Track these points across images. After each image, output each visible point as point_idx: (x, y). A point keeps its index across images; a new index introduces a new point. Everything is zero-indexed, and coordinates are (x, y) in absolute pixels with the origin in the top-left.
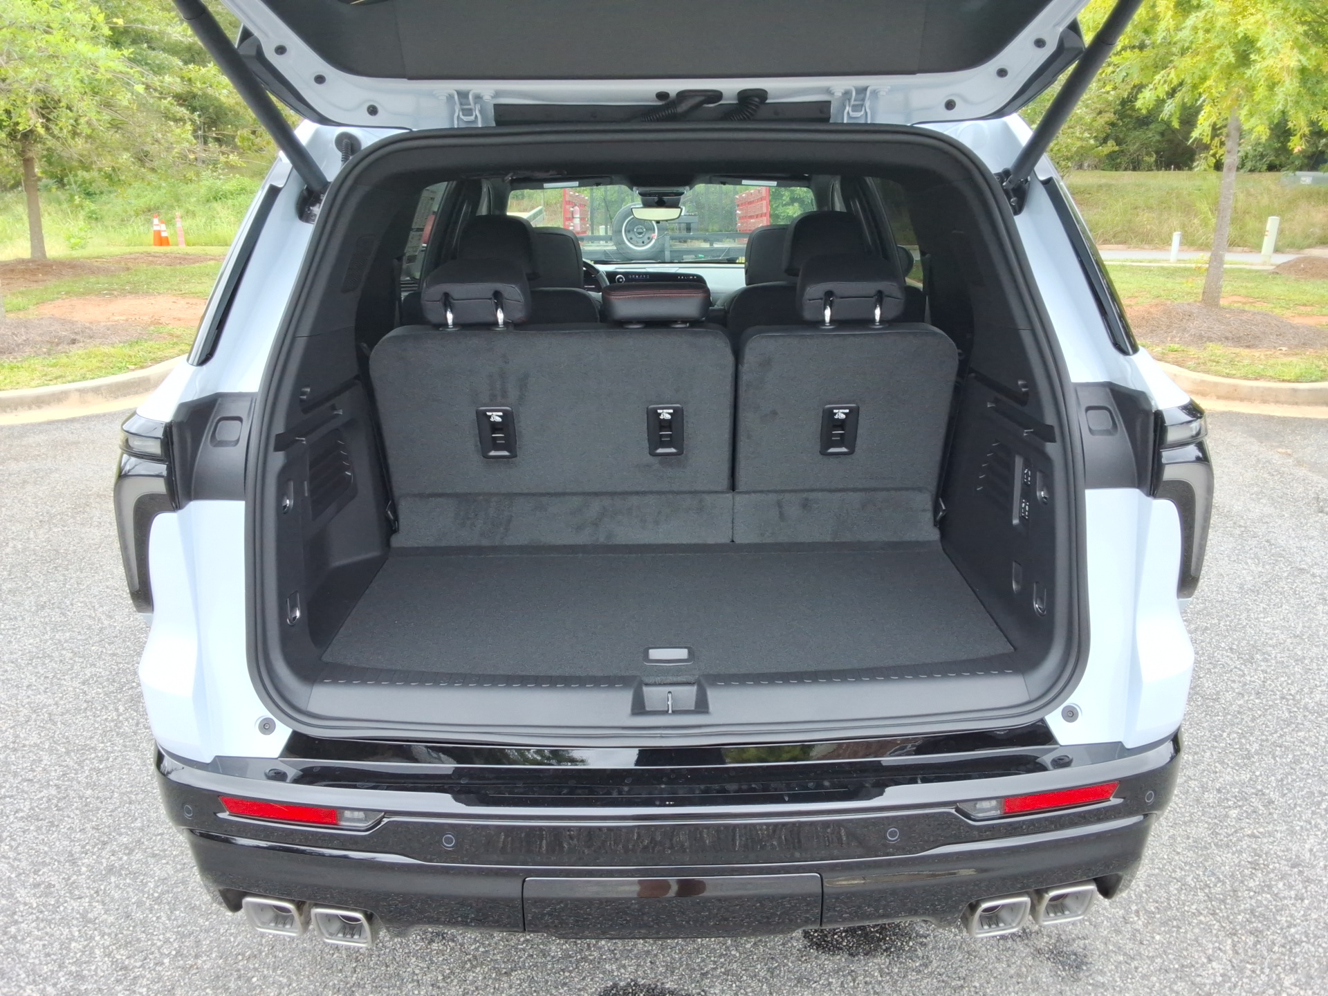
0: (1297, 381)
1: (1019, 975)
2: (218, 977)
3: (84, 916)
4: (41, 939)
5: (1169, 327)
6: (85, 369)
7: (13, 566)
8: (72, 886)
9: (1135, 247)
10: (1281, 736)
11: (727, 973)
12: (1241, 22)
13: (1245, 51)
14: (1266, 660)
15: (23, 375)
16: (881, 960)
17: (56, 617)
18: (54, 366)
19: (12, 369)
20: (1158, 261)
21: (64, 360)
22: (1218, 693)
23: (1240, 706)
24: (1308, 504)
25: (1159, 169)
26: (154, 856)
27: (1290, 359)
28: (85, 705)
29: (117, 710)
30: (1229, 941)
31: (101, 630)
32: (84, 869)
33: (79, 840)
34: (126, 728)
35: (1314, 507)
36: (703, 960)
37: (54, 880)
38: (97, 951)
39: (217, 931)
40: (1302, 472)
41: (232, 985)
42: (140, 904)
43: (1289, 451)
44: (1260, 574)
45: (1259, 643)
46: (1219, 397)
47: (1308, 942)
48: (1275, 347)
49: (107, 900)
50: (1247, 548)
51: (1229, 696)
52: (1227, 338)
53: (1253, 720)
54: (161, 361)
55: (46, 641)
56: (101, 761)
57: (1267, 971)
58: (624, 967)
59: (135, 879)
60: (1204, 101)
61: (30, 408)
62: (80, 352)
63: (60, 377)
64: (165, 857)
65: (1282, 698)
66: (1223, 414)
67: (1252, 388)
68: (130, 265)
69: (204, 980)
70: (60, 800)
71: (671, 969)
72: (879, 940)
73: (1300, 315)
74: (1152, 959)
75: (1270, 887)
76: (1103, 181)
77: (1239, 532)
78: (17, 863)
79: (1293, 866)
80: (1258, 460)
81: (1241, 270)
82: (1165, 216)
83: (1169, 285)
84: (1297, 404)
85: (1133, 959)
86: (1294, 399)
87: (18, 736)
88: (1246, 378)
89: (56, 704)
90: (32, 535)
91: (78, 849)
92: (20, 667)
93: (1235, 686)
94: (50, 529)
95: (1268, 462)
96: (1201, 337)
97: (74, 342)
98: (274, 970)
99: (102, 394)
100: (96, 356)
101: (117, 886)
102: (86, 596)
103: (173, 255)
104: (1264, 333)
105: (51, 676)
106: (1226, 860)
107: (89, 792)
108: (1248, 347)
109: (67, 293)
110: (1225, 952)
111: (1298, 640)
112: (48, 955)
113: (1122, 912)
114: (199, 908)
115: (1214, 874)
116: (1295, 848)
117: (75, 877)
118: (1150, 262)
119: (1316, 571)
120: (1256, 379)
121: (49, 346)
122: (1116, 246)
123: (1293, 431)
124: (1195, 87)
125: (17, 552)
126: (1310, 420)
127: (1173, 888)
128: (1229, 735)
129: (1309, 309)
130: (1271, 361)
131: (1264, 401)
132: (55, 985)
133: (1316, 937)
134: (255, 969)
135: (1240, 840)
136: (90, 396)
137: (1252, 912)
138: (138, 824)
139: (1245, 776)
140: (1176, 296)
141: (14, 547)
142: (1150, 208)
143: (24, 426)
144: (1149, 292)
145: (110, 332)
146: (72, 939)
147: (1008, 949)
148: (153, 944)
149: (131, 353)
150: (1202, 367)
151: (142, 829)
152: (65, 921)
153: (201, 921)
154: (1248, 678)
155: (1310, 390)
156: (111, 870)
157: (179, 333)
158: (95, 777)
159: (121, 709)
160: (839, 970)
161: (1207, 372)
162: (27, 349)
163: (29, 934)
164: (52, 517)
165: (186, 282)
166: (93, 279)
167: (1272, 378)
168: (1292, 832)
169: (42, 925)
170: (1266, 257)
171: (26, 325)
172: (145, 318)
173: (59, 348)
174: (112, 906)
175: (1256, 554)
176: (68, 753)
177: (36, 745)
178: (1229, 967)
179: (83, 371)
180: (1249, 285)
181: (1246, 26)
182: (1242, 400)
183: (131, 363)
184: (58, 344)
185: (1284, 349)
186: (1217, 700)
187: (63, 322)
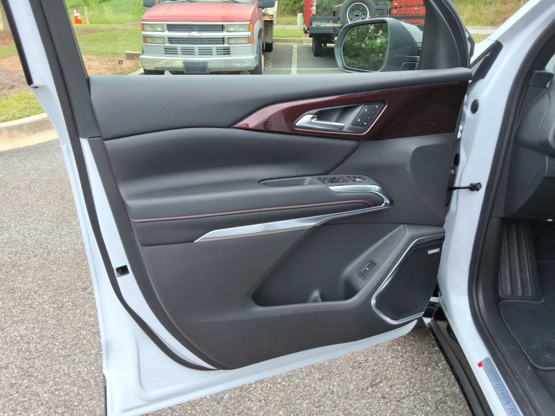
6: (16, 109)
21: (4, 102)
99: (24, 130)
173: (3, 92)
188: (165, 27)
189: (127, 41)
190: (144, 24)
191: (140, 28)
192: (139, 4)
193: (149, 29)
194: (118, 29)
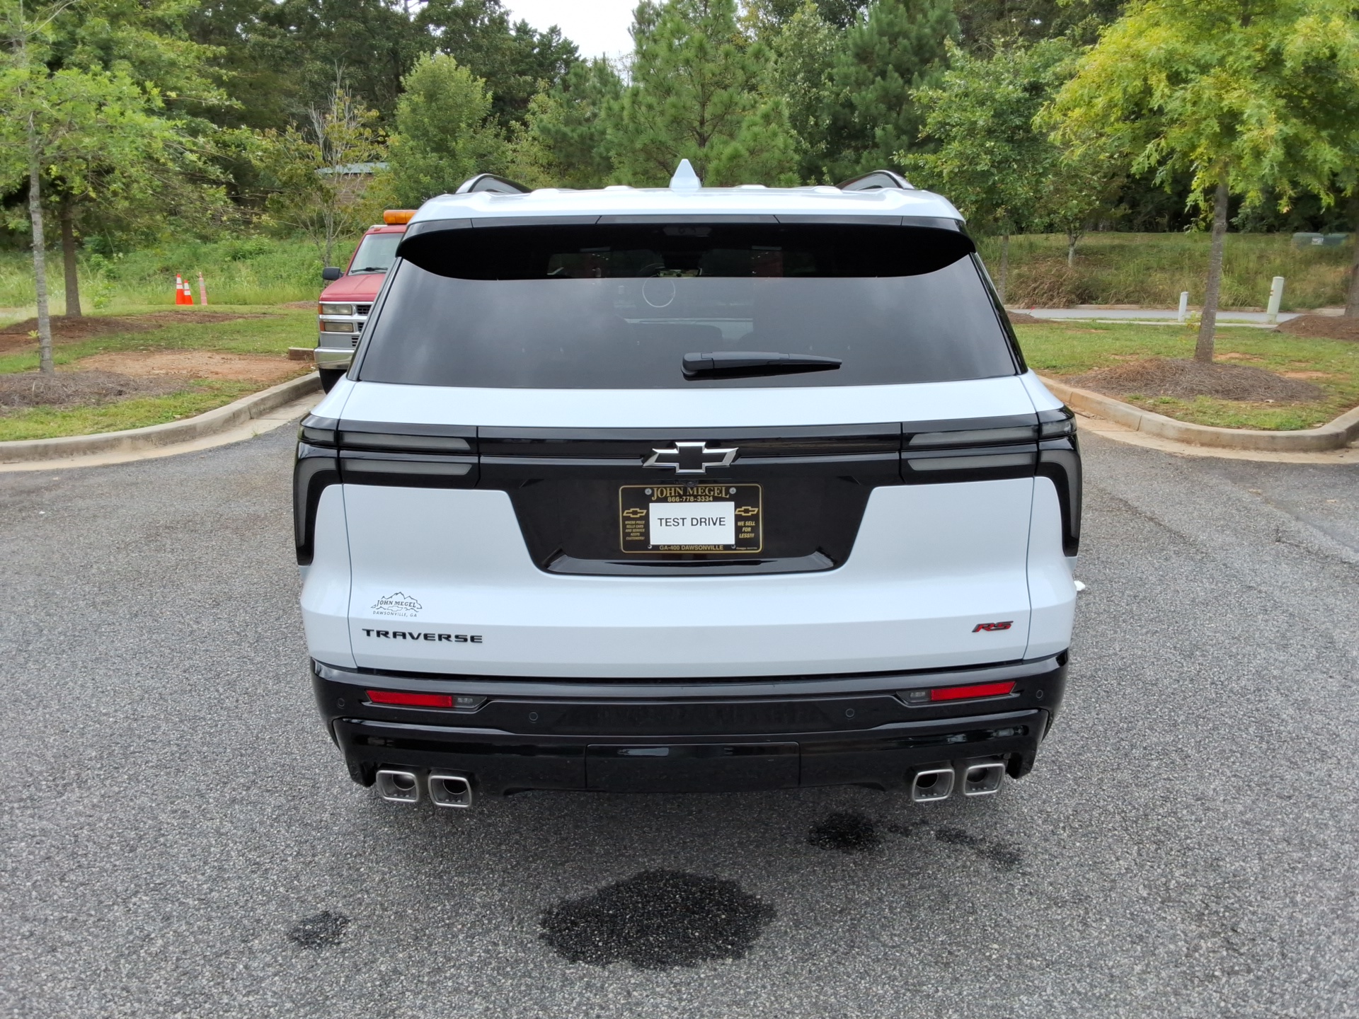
0: (1277, 429)
1: (964, 866)
2: (332, 868)
3: (218, 831)
4: (186, 846)
5: (1162, 381)
6: (134, 418)
7: (100, 584)
8: (204, 813)
9: (1147, 307)
10: (1206, 711)
11: (734, 863)
12: (1225, 96)
13: (1230, 123)
14: (1203, 656)
15: (77, 424)
16: (857, 856)
17: (150, 623)
18: (104, 415)
19: (64, 417)
20: (1167, 320)
21: (113, 410)
22: (1157, 679)
23: (1175, 689)
24: (1268, 535)
25: (1171, 230)
26: (268, 791)
27: (1274, 410)
28: (189, 688)
29: (217, 691)
30: (1136, 848)
31: (192, 632)
32: (211, 800)
33: (203, 781)
34: (227, 703)
35: (1273, 537)
36: (716, 856)
37: (188, 807)
38: (233, 853)
39: (328, 840)
40: (1268, 508)
41: (345, 873)
42: (261, 823)
43: (1260, 491)
44: (1212, 591)
45: (1200, 643)
46: (1203, 445)
47: (1199, 849)
48: (1262, 400)
49: (234, 820)
50: (1205, 570)
51: (1166, 682)
52: (1217, 391)
53: (1185, 698)
54: (205, 411)
55: (145, 641)
56: (211, 727)
57: (1163, 867)
58: (654, 860)
59: (255, 807)
60: (1197, 167)
61: (85, 454)
62: (127, 403)
63: (111, 425)
64: (277, 792)
65: (1212, 683)
66: (1203, 459)
67: (1233, 436)
68: (161, 322)
69: (322, 870)
70: (181, 754)
71: (690, 861)
72: (855, 844)
73: (1293, 370)
74: (1071, 858)
75: (1175, 813)
76: (1116, 242)
77: (1199, 557)
78: (154, 797)
79: (1198, 800)
80: (1229, 499)
81: (1244, 328)
82: (1177, 276)
83: (1171, 343)
84: (1275, 450)
85: (1056, 857)
86: (1273, 445)
87: (136, 710)
88: (1229, 427)
89: (164, 686)
90: (112, 559)
91: (204, 787)
92: (126, 661)
93: (1173, 674)
94: (128, 555)
95: (1239, 500)
96: (1192, 390)
97: (120, 393)
98: (377, 863)
100: (143, 406)
101: (242, 811)
102: (172, 606)
103: (202, 313)
104: (1252, 386)
105: (155, 666)
106: (1142, 795)
107: (205, 748)
108: (1237, 399)
109: (105, 349)
110: (1131, 854)
111: (1235, 641)
112: (194, 856)
113: (1051, 828)
114: (311, 825)
115: (1130, 804)
116: (1201, 788)
117: (204, 806)
118: (1158, 321)
119: (1263, 588)
120: (1239, 428)
121: (97, 397)
122: (1128, 306)
123: (1267, 474)
124: (1185, 155)
125: (103, 573)
126: (1285, 464)
127: (1095, 813)
128: (1161, 710)
129: (1303, 365)
130: (1256, 412)
131: (1245, 448)
132: (203, 874)
133: (1207, 845)
134: (362, 863)
135: (1156, 782)
136: (140, 443)
137: (1158, 829)
138: (251, 770)
139: (1169, 738)
140: (1175, 353)
141: (99, 568)
142: (1163, 269)
143: (82, 469)
144: (1151, 349)
145: (154, 384)
146: (211, 846)
147: (956, 851)
148: (277, 848)
149: (176, 404)
150: (1190, 417)
151: (254, 773)
152: (203, 834)
153: (314, 833)
154: (1186, 669)
155: (1288, 438)
156: (234, 801)
157: (218, 386)
158: (208, 739)
159: (221, 690)
160: (822, 862)
161: (1194, 422)
162: (77, 400)
163: (176, 843)
164: (128, 545)
165: (219, 338)
166: (128, 336)
167: (1254, 427)
168: (1201, 777)
169: (184, 837)
170: (1270, 316)
171: (73, 377)
172: (185, 372)
173: (107, 399)
174: (239, 824)
175: (1211, 575)
176: (181, 721)
177: (152, 716)
178: (1133, 864)
179: (132, 420)
180: (1249, 343)
181: (1231, 99)
182: (1224, 447)
183: (177, 413)
184: (105, 396)
185: (1271, 401)
186: (1156, 684)
187: (110, 375)
188: (354, 308)
189: (289, 332)
190: (322, 305)
191: (316, 309)
192: (311, 265)
193: (330, 311)
194: (271, 314)
